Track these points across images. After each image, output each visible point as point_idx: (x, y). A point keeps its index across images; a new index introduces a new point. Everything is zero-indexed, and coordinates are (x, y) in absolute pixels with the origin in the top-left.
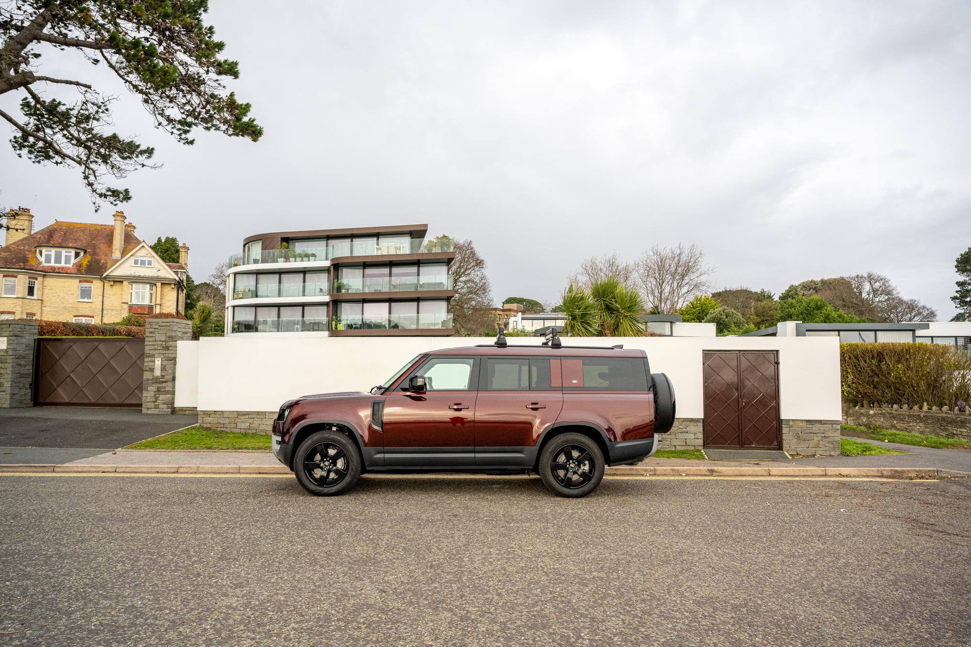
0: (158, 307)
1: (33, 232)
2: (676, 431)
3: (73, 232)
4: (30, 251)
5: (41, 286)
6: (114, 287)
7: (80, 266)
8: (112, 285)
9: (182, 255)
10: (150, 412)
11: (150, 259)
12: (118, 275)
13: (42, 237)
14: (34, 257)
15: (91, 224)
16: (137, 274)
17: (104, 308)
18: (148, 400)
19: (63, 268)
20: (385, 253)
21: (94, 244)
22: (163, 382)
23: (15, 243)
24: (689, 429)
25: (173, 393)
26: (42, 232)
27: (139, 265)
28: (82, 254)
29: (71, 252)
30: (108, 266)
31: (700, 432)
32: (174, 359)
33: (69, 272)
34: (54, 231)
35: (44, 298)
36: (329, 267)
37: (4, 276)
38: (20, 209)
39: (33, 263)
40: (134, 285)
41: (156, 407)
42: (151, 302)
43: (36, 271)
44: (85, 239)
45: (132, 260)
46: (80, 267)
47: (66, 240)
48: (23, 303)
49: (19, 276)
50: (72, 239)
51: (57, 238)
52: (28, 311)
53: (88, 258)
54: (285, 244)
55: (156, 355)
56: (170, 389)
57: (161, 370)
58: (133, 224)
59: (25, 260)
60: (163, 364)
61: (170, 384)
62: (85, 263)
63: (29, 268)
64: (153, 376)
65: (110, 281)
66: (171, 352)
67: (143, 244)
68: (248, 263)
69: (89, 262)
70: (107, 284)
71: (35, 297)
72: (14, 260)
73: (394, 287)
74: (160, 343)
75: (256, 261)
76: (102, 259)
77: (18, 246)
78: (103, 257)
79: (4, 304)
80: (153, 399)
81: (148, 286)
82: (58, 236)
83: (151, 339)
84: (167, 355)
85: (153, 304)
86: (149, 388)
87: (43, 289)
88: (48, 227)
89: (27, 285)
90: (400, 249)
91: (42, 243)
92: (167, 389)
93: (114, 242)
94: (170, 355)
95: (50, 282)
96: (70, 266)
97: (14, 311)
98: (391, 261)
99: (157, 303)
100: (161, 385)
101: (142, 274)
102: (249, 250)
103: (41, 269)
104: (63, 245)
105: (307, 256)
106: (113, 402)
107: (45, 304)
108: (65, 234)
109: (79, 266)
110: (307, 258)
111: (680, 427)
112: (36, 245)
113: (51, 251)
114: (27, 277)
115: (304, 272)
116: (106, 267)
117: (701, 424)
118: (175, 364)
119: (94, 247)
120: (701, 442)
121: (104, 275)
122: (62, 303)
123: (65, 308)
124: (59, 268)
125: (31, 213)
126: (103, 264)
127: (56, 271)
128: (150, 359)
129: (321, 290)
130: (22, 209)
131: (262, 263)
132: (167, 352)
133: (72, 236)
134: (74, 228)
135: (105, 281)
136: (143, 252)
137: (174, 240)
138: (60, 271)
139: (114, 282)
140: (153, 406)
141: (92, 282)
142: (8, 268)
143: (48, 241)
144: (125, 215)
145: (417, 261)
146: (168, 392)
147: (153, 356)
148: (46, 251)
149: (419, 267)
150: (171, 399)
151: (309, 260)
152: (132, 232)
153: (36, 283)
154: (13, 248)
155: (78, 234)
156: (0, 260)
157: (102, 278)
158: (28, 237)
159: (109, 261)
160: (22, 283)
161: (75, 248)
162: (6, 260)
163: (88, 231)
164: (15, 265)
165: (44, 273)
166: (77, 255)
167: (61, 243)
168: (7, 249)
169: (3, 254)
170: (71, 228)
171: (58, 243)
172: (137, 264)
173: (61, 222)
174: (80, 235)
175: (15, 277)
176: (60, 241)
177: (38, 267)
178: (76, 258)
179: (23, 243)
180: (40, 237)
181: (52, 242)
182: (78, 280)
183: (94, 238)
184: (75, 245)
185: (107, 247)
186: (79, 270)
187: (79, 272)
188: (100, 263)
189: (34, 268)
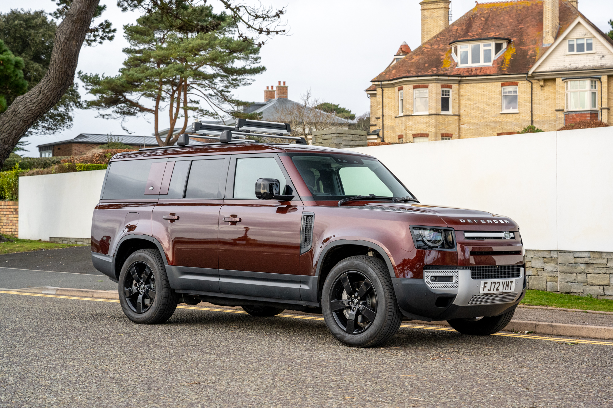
0: (605, 112)
1: (451, 23)
3: (496, 15)
4: (444, 50)
5: (457, 96)
6: (546, 88)
7: (503, 62)
8: (542, 86)
11: (589, 42)
12: (548, 70)
13: (460, 28)
14: (449, 58)
16: (574, 66)
17: (533, 119)
19: (481, 69)
21: (521, 28)
23: (428, 42)
26: (459, 22)
27: (575, 52)
28: (505, 45)
29: (490, 45)
30: (538, 58)
33: (488, 73)
34: (474, 18)
35: (462, 112)
37: (415, 87)
39: (447, 65)
40: (569, 83)
42: (594, 105)
43: (449, 76)
44: (511, 24)
45: (565, 46)
46: (502, 65)
47: (487, 29)
48: (436, 121)
49: (431, 85)
50: (494, 26)
51: (476, 28)
52: (443, 132)
53: (513, 50)
59: (438, 63)
62: (508, 57)
63: (443, 73)
65: (539, 80)
67: (579, 19)
69: (513, 56)
70: (536, 86)
71: (450, 112)
72: (427, 65)
76: (530, 49)
77: (431, 45)
78: (531, 46)
79: (416, 125)
81: (588, 82)
82: (478, 24)
85: (597, 108)
87: (459, 99)
88: (467, 13)
89: (440, 96)
91: (459, 37)
93: (544, 23)
95: (467, 89)
96: (490, 64)
97: (427, 132)
99: (604, 106)
101: (580, 65)
103: (455, 73)
104: (482, 37)
107: (463, 120)
108: (487, 20)
109: (500, 62)
112: (452, 41)
113: (468, 47)
114: (439, 85)
116: (535, 59)
119: (521, 33)
121: (530, 73)
122: (483, 117)
123: (487, 124)
124: (476, 69)
126: (531, 57)
127: (473, 73)
133: (494, 22)
134: (497, 10)
135: (533, 81)
136: (580, 31)
138: (478, 73)
139: (545, 80)
141: (516, 84)
142: (418, 77)
143: (466, 34)
148: (462, 47)
153: (451, 93)
154: (426, 48)
155: (502, 18)
156: (411, 66)
157: (528, 77)
158: (444, 30)
159: (538, 52)
160: (434, 95)
161: (496, 38)
162: (418, 66)
163: (515, 11)
164: (427, 71)
165: (460, 78)
166: (498, 47)
167: (481, 34)
168: (420, 51)
169: (416, 58)
170: (495, 10)
171: (477, 35)
172: (573, 51)
173: (483, 4)
174: (504, 19)
175: (427, 87)
176: (480, 31)
177: (452, 71)
178: (497, 52)
179: (437, 41)
180: (457, 29)
181: (470, 34)
182: (500, 83)
183: (522, 20)
184: (498, 34)
185: (537, 31)
186: (500, 69)
187: (500, 71)
188: (527, 55)
189: (448, 73)
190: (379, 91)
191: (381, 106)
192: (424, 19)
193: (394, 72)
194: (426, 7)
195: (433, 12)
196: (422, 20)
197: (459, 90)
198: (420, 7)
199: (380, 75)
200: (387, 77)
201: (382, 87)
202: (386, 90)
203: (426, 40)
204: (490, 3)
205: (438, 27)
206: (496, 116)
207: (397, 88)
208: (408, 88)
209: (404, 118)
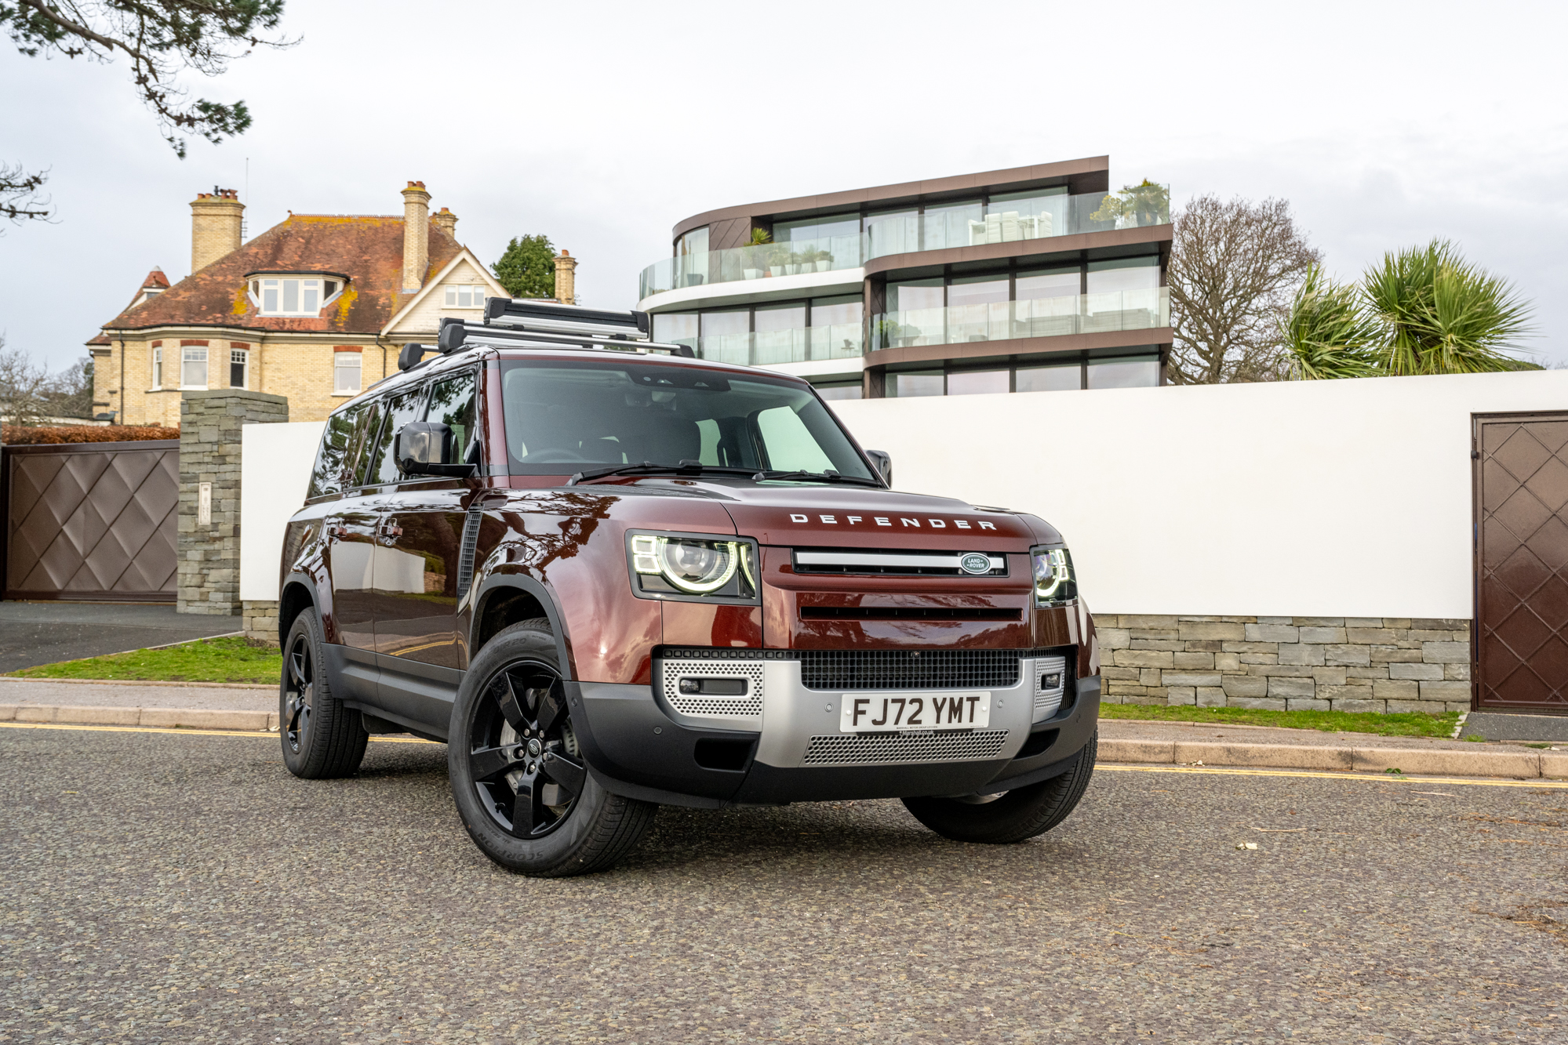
1: (244, 242)
2: (1389, 655)
3: (324, 236)
4: (235, 285)
5: (257, 363)
7: (336, 313)
9: (561, 277)
10: (191, 610)
12: (412, 330)
13: (261, 252)
14: (244, 299)
15: (361, 217)
18: (187, 583)
19: (300, 321)
20: (995, 238)
21: (366, 261)
22: (215, 539)
23: (206, 270)
24: (1427, 651)
25: (236, 564)
26: (260, 242)
27: (456, 306)
28: (340, 286)
29: (316, 284)
30: (394, 310)
31: (1461, 662)
32: (237, 484)
33: (312, 328)
34: (285, 237)
36: (863, 284)
37: (184, 344)
38: (216, 191)
39: (240, 311)
41: (204, 599)
43: (245, 329)
44: (348, 252)
45: (442, 293)
46: (335, 317)
47: (308, 257)
49: (212, 342)
50: (321, 253)
51: (291, 254)
53: (354, 294)
54: (761, 233)
55: (202, 477)
56: (228, 555)
57: (212, 512)
58: (452, 211)
59: (225, 306)
60: (215, 497)
61: (229, 543)
62: (346, 306)
63: (233, 323)
64: (196, 525)
65: (396, 346)
66: (230, 468)
67: (464, 255)
68: (682, 286)
69: (354, 304)
70: (392, 354)
71: (246, 388)
72: (204, 308)
73: (1021, 325)
74: (208, 447)
75: (695, 280)
76: (381, 296)
77: (212, 275)
78: (384, 291)
80: (196, 581)
82: (293, 248)
83: (192, 439)
84: (223, 477)
86: (191, 555)
87: (261, 369)
88: (273, 229)
89: (229, 362)
90: (1032, 226)
91: (261, 267)
92: (223, 556)
93: (405, 255)
94: (229, 476)
95: (277, 353)
96: (316, 314)
98: (1013, 259)
100: (212, 547)
102: (684, 253)
103: (255, 324)
104: (302, 268)
105: (811, 258)
106: (141, 589)
108: (308, 242)
109: (333, 313)
110: (806, 266)
111: (1401, 644)
112: (247, 271)
113: (276, 283)
114: (228, 343)
115: (808, 300)
116: (390, 312)
117: (1467, 637)
118: (238, 497)
119: (366, 269)
120: (1464, 690)
121: (384, 333)
122: (302, 400)
124: (292, 321)
125: (240, 200)
126: (383, 308)
127: (287, 326)
128: (190, 486)
129: (848, 343)
130: (222, 191)
131: (711, 281)
132: (223, 468)
133: (320, 247)
134: (325, 227)
135: (388, 347)
136: (464, 274)
137: (542, 242)
138: (295, 327)
140: (197, 597)
141: (360, 350)
142: (190, 326)
143: (273, 262)
144: (427, 190)
145: (1078, 256)
146: (223, 563)
147: (195, 478)
148: (266, 283)
149: (1084, 272)
150: (231, 579)
151: (815, 270)
152: (449, 230)
153: (247, 357)
154: (203, 279)
155: (334, 242)
156: (176, 308)
157: (379, 339)
158: (233, 253)
159: (396, 301)
160: (218, 359)
161: (326, 273)
162: (188, 308)
163: (354, 232)
164: (205, 318)
165: (263, 334)
166: (329, 288)
167: (298, 264)
168: (190, 283)
169: (184, 295)
170: (321, 227)
171: (292, 265)
172: (454, 303)
173: (301, 217)
174: (337, 244)
175: (206, 344)
176: (297, 259)
177: (250, 320)
178: (326, 296)
179: (222, 269)
180: (257, 253)
181: (279, 262)
182: (332, 347)
183: (367, 248)
184: (327, 266)
185: (392, 267)
186: (333, 323)
187: (333, 328)
188: (377, 304)
189: (243, 323)
190: (116, 346)
191: (119, 371)
192: (197, 230)
193: (144, 314)
194: (201, 210)
195: (213, 221)
196: (194, 233)
197: (261, 353)
198: (190, 210)
199: (119, 319)
200: (132, 322)
201: (123, 340)
202: (128, 344)
203: (200, 267)
204: (312, 216)
205: (221, 247)
206: (323, 400)
207: (149, 343)
208: (171, 346)
209: (162, 395)
